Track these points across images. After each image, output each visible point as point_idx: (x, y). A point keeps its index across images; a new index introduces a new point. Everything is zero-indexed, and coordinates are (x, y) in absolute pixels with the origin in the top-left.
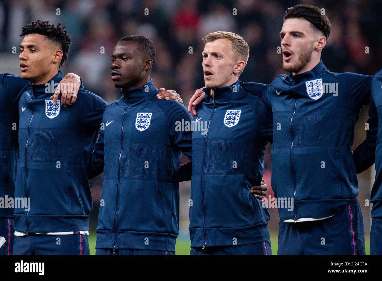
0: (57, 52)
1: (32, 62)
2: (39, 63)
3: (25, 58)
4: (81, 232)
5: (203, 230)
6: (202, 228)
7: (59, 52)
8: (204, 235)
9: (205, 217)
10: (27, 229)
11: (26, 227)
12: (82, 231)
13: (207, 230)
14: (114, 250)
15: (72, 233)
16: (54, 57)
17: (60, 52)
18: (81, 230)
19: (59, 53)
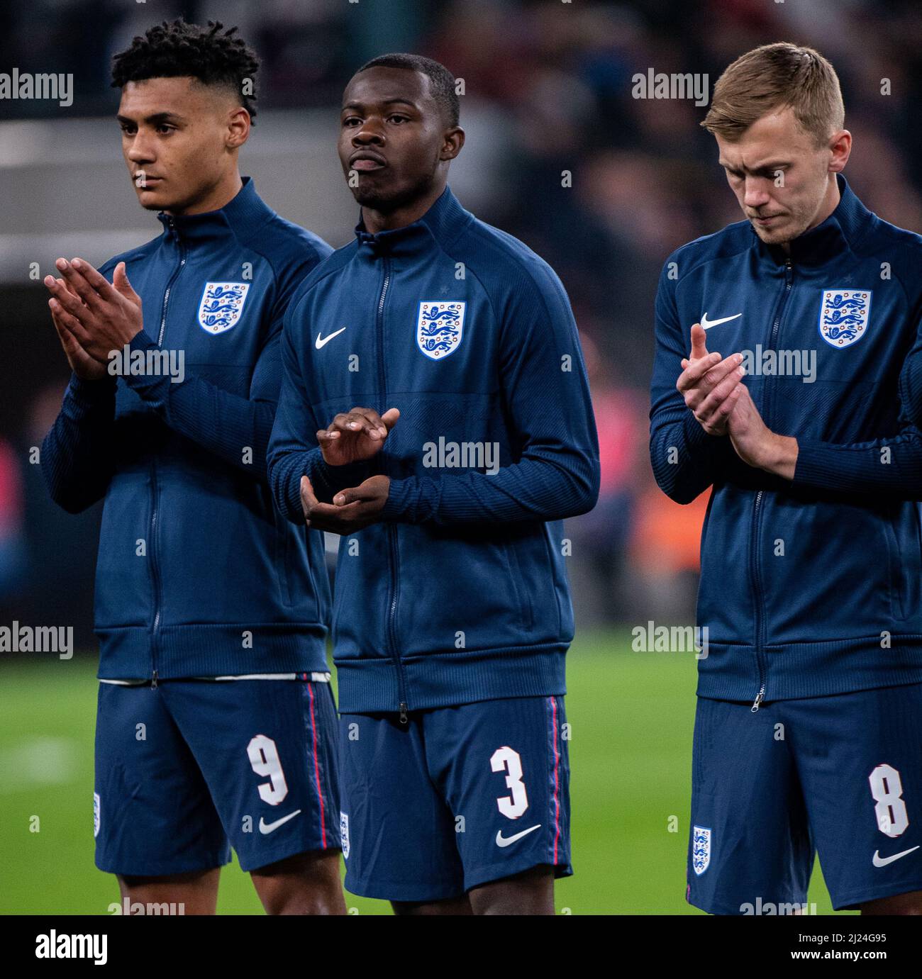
0: (234, 117)
1: (171, 164)
2: (193, 162)
3: (148, 156)
4: (317, 677)
5: (755, 653)
6: (750, 644)
7: (239, 116)
8: (759, 666)
9: (758, 612)
10: (154, 669)
11: (152, 663)
12: (319, 672)
13: (768, 651)
14: (403, 716)
15: (292, 676)
16: (229, 132)
17: (243, 113)
18: (315, 671)
19: (241, 119)
